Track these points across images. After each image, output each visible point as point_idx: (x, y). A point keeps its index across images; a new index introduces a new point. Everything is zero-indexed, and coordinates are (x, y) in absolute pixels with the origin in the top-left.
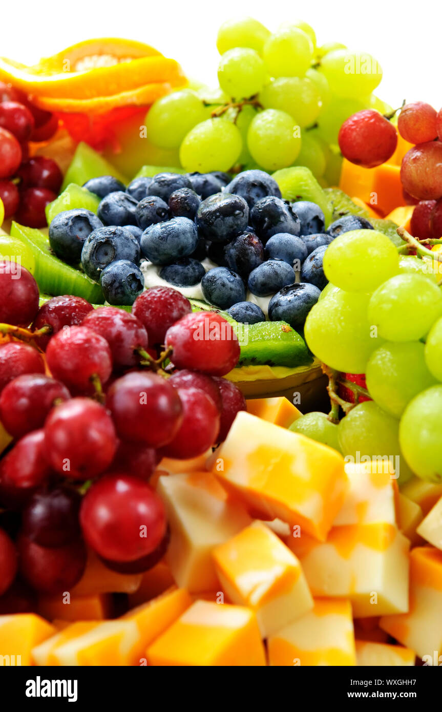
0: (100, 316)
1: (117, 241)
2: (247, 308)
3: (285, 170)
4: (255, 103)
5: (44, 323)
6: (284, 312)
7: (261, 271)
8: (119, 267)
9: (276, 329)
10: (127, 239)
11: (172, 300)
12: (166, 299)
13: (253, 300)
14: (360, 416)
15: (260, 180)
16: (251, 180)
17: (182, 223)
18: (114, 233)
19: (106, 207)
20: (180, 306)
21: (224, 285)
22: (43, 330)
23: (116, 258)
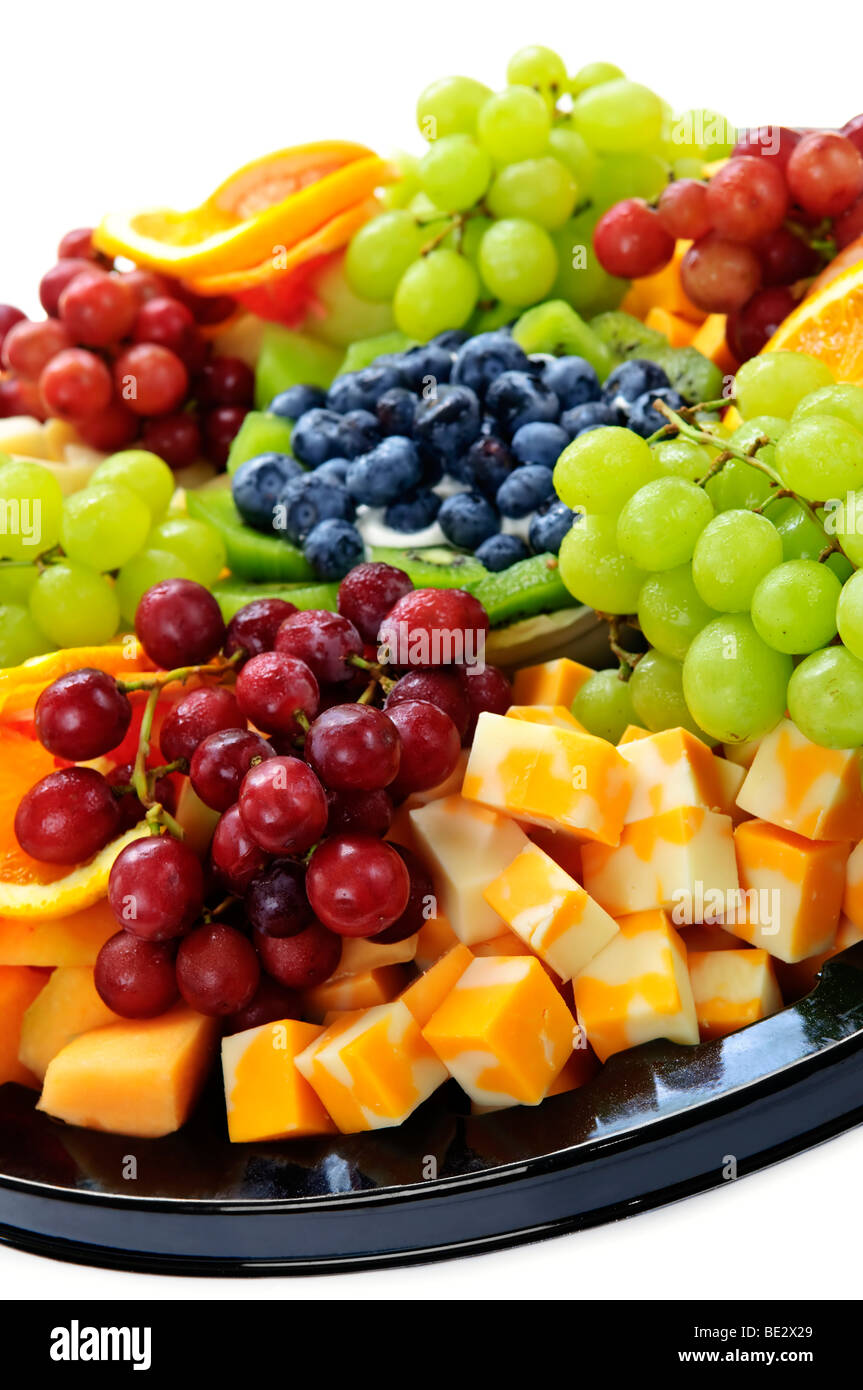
0: (295, 627)
1: (315, 494)
2: (499, 546)
3: (533, 312)
4: (482, 212)
5: (234, 647)
6: (547, 540)
7: (511, 487)
8: (324, 532)
9: (539, 568)
10: (328, 487)
11: (380, 582)
12: (372, 582)
13: (510, 527)
14: (649, 670)
15: (491, 348)
16: (480, 351)
17: (393, 447)
18: (310, 485)
19: (300, 439)
20: (392, 586)
21: (464, 520)
22: (236, 656)
23: (318, 519)
